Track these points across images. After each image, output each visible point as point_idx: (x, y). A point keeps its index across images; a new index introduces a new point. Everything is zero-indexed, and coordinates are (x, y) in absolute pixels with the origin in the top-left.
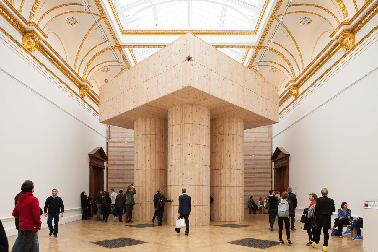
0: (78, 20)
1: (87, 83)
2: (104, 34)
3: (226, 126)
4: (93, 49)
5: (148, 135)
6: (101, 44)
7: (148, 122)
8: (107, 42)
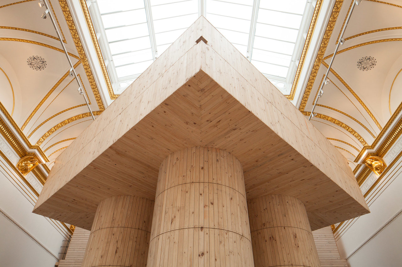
0: (46, 63)
1: (37, 149)
2: (82, 88)
3: (276, 210)
4: (65, 111)
5: (115, 229)
6: (78, 106)
7: (120, 204)
8: (87, 104)
